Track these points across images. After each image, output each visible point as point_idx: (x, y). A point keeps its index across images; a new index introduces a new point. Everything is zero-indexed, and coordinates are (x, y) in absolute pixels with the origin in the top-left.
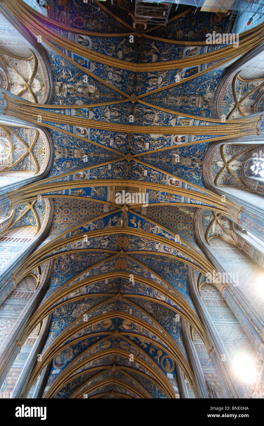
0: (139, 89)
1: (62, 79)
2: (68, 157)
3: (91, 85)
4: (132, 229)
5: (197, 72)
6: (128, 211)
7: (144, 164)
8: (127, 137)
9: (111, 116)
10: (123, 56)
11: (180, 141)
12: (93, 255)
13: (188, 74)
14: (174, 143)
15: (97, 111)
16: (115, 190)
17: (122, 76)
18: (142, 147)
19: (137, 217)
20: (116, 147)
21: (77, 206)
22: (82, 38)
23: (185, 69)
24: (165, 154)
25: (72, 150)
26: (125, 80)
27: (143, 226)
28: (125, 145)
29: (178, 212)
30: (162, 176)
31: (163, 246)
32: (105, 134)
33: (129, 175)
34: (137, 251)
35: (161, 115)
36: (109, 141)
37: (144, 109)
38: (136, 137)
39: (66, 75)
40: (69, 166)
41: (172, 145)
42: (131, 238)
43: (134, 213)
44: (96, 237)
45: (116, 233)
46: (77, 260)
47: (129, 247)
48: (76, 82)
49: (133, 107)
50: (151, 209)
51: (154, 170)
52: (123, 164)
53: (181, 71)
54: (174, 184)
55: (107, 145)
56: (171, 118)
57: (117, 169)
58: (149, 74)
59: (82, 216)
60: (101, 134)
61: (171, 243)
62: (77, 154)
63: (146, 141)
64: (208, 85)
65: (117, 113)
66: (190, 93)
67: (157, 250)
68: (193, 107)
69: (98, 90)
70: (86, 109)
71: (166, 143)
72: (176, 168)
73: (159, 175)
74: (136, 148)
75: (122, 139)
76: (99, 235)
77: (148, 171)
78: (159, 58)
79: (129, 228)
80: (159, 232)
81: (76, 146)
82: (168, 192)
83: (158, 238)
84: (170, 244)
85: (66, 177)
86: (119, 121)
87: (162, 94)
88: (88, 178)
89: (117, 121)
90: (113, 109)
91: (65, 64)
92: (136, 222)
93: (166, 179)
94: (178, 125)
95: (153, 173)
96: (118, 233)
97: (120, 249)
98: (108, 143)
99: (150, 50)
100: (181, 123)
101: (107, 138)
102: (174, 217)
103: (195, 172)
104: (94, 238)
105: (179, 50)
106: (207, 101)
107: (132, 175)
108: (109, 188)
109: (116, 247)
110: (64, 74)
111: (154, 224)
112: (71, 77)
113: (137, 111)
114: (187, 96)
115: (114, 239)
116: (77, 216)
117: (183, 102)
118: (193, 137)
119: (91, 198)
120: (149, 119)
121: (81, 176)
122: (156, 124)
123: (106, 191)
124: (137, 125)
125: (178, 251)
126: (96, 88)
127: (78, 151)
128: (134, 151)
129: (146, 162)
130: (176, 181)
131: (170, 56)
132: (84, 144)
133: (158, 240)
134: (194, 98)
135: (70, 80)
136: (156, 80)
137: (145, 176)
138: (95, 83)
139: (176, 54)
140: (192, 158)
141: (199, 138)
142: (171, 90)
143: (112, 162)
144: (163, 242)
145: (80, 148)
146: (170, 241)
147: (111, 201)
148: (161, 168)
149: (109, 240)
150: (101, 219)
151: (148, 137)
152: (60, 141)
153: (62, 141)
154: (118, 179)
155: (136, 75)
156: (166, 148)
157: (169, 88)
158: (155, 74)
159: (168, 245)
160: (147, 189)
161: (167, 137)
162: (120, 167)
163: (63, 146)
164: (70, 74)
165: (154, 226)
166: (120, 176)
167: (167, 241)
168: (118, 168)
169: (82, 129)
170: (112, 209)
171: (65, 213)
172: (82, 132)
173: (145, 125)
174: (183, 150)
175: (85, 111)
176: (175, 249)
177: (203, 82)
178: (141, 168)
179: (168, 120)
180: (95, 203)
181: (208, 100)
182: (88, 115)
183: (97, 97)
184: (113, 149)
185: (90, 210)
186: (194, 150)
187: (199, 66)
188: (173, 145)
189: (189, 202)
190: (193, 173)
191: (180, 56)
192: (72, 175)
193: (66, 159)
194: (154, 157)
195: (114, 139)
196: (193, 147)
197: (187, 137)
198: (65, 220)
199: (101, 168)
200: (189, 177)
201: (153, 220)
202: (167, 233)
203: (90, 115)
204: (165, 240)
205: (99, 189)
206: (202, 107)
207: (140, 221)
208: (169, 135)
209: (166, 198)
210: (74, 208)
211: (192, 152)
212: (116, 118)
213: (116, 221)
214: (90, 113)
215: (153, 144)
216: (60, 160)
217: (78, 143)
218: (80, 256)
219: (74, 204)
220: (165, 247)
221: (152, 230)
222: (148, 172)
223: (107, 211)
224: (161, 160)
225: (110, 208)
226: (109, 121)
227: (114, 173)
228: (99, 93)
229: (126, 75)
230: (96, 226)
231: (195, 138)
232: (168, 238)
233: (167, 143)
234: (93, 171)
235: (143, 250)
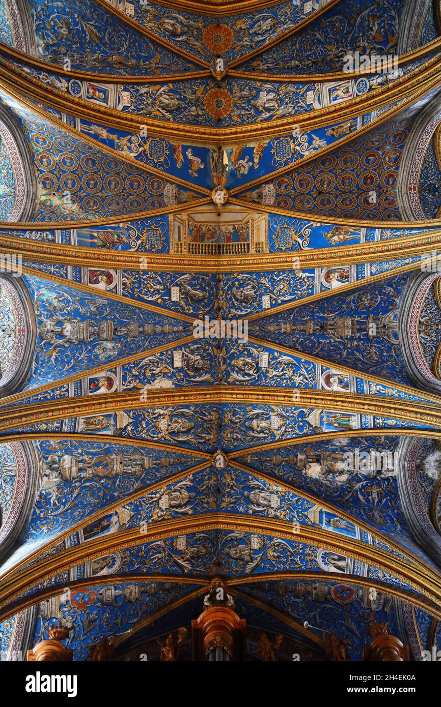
0: (209, 479)
1: (378, 485)
2: (367, 318)
3: (316, 479)
4: (197, 142)
5: (85, 530)
6: (212, 190)
7: (182, 317)
8: (228, 375)
9: (269, 418)
10: (249, 540)
11: (102, 380)
12: (297, 62)
13: (105, 523)
14: (115, 373)
15: (301, 429)
16: (248, 244)
17: (249, 501)
18: (190, 355)
19: (187, 177)
20: (254, 350)
21: (344, 196)
22: (339, 568)
23: (113, 530)
24: (133, 346)
25: (359, 335)
26: (242, 494)
27: (167, 152)
28: (232, 357)
29: (81, 199)
30: (133, 290)
31: (111, 103)
32: (283, 379)
33: (215, 285)
34: (178, 81)
35: (154, 432)
36: (272, 363)
37: (193, 440)
38: (206, 377)
39: (370, 494)
40: (363, 299)
41: (120, 370)
42: (198, 115)
43: (196, 186)
44: (290, 115)
45: (239, 130)
46: (337, 49)
47: (201, 89)
48: (349, 481)
49: (218, 441)
50: (150, 200)
51: (154, 303)
52: (233, 311)
53: (121, 526)
54: (102, 273)
55: (276, 354)
56: (129, 428)
57: (246, 297)
58: (190, 512)
59: (331, 171)
60: (290, 379)
61: (89, 114)
62: (345, 327)
63: (180, 370)
64: (55, 504)
65: (255, 427)
66: (93, 483)
67: (125, 90)
68: (81, 454)
69: (301, 471)
70: (327, 431)
71: (134, 372)
72: (101, 313)
73: (140, 292)
74: (205, 350)
75: (240, 369)
76: (285, 121)
77: (170, 299)
78: (172, 543)
79: (205, 143)
80: (124, 141)
81: (349, 346)
82: (113, 252)
83: (126, 125)
84: (93, 110)
85: (372, 274)
86: (248, 409)
87: (156, 476)
88: (317, 271)
89: (254, 408)
90: (265, 434)
91: (373, 515)
92: (188, 163)
93: (124, 284)
94: (110, 416)
95: (158, 296)
96: (234, 130)
97: (224, 84)
98: (272, 359)
99: (192, 558)
100: (105, 422)
101: (275, 369)
102: (88, 184)
103: (51, 308)
104: (297, 113)
105: (132, 564)
106: (53, 470)
107: (209, 285)
108: (266, 248)
109: (236, 89)
110: (375, 495)
111: (141, 160)
112: (361, 491)
113: (209, 434)
114: (98, 476)
115: (243, 112)
116: (343, 171)
117: (105, 463)
118: (71, 394)
119: (309, 221)
120: (179, 421)
121: (336, 276)
122: (162, 412)
123: (271, 240)
124: (207, 404)
125: (68, 92)
126: (306, 474)
127: (343, 335)
128: (209, 345)
129: (178, 322)
130: (97, 282)
131: (149, 550)
132: (331, 350)
133: (126, 119)
134: (83, 475)
135: (362, 483)
136: (173, 502)
137: (177, 285)
138: (308, 483)
139: (137, 556)
140: (65, 340)
141: (58, 392)
142: (137, 485)
143: (262, 314)
144: (111, 115)
145: (340, 342)
146: (92, 120)
147: (258, 216)
148: (137, 311)
149: (256, 108)
150: (280, 164)
151: (179, 381)
152: (385, 354)
153: (381, 355)
154: (242, 274)
155: (218, 506)
156: (131, 359)
157: (141, 488)
158: (177, 513)
159: (97, 108)
160: (168, 253)
161: (132, 385)
162: (241, 302)
163: (377, 342)
164: (361, 497)
165: (140, 155)
166: (238, 280)
167: (101, 118)
168: (246, 300)
169: (336, 388)
170: (254, 194)
171: (371, 178)
172: (335, 381)
173: (187, 406)
174: (89, 359)
175: (330, 424)
176: (77, 100)
177: (68, 509)
178: (189, 305)
179: (136, 424)
180: (299, 206)
181: (48, 472)
182: (321, 418)
183: (302, 455)
184: (261, 346)
185: (311, 186)
186: (63, 361)
187: (82, 540)
188: (116, 368)
189: (58, 233)
190: (56, 304)
191: (128, 553)
192: (357, 280)
193: (372, 312)
194: (159, 334)
195: (258, 369)
196: (67, 367)
197: (86, 391)
198: (372, 158)
199: (288, 298)
200: (65, 294)
201: (144, 171)
202: (103, 141)
203: (318, 417)
204: (107, 120)
205: (290, 246)
206: (60, 457)
207: (179, 166)
208: (130, 389)
209: (116, 237)
210: (350, 192)
211: (67, 357)
212: (258, 416)
213: (241, 161)
214: (318, 422)
215: (164, 365)
216: (386, 311)
217: (345, 353)
218: (331, 60)
219: (351, 201)
220: (106, 100)
221: (145, 143)
222: (170, 296)
223: (267, 187)
224: (141, 329)
225: (260, 196)
226: (273, 407)
227: (254, 287)
228: (299, 464)
229: (239, 505)
230: (292, 146)
231: (67, 390)
232: (99, 126)
233: (131, 372)
234: (308, 289)
235: (163, 83)
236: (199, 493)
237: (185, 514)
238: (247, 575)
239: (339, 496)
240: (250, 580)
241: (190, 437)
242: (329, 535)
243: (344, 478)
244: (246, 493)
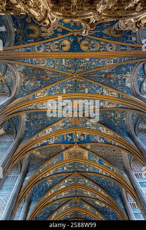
16: (83, 156)
26: (81, 204)
57: (82, 167)
63: (67, 183)
75: (81, 181)
92: (67, 138)
104: (97, 130)
123: (89, 157)
137: (65, 166)
155: (76, 205)
158: (66, 209)
195: (85, 182)
207: (65, 140)
213: (81, 137)
215: (63, 183)
221: (56, 138)
230: (95, 138)
236: (71, 204)
239: (103, 210)
241: (69, 195)
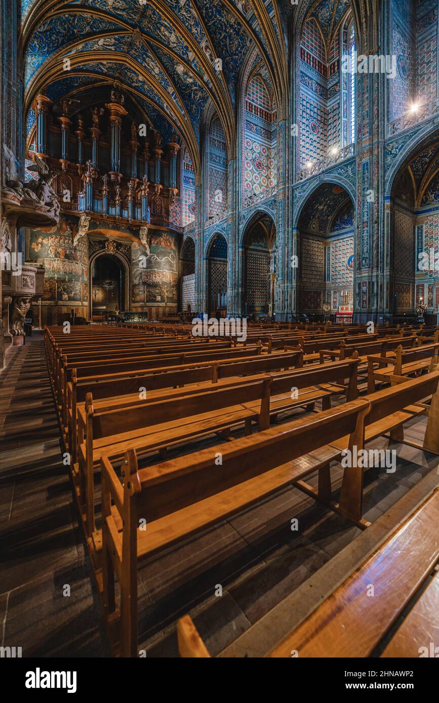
1: (202, 92)
3: (179, 74)
9: (171, 33)
15: (183, 54)
17: (144, 60)
23: (73, 52)
26: (143, 55)
32: (187, 22)
35: (104, 6)
39: (197, 94)
48: (192, 83)
55: (190, 5)
56: (91, 2)
58: (113, 49)
60: (191, 26)
65: (162, 30)
69: (174, 65)
70: (193, 67)
86: (162, 18)
89: (166, 21)
90: (165, 39)
91: (193, 107)
98: (187, 5)
101: (186, 12)
110: (198, 97)
112: (194, 91)
113: (135, 16)
126: (176, 68)
127: (229, 21)
132: (218, 28)
135: (196, 88)
138: (174, 74)
142: (88, 28)
145: (225, 23)
152: (238, 49)
155: (128, 51)
158: (106, 48)
164: (192, 95)
169: (207, 55)
172: (209, 52)
182: (194, 59)
212: (166, 27)
214: (192, 59)
228: (175, 61)
229: (139, 58)
236: (120, 42)
237: (110, 50)
238: (131, 87)
239: (184, 90)
240: (133, 90)
241: (124, 14)
242: (172, 103)
243: (191, 80)
244: (144, 56)
